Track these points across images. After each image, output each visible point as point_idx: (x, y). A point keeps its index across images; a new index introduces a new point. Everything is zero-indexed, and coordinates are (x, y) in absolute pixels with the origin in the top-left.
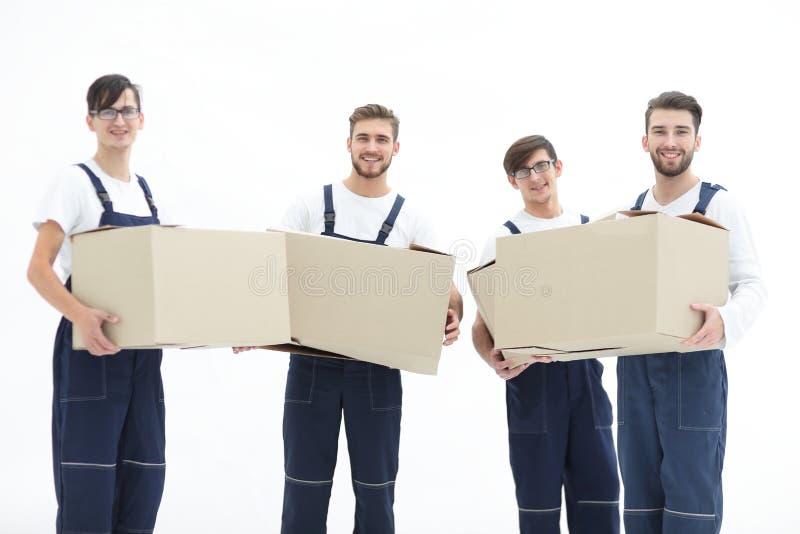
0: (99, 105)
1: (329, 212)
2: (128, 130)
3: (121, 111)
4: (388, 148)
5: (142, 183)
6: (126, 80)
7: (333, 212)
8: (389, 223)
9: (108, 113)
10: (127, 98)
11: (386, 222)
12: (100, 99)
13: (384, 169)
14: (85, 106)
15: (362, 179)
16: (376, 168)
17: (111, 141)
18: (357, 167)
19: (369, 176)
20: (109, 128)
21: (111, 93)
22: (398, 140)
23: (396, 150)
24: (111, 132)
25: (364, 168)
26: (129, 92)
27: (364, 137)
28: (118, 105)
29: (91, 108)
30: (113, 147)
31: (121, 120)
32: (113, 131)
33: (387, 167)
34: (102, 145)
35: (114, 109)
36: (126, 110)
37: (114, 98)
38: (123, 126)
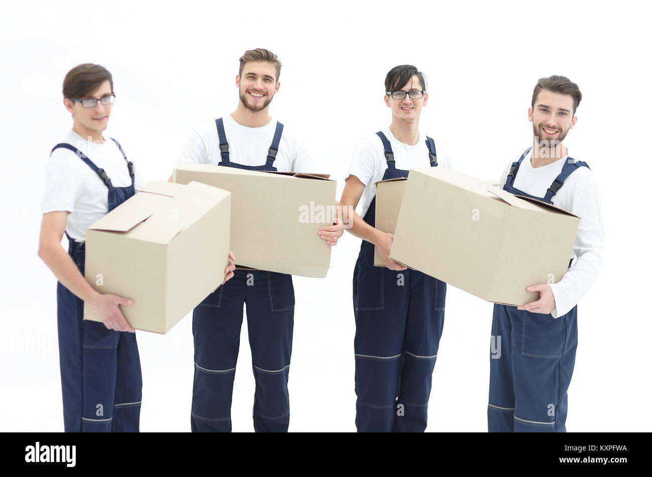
0: (393, 87)
1: (224, 143)
2: (414, 107)
3: (408, 93)
4: (270, 86)
5: (430, 143)
6: (415, 69)
7: (227, 144)
8: (274, 148)
9: (399, 94)
10: (414, 83)
11: (271, 148)
12: (394, 84)
13: (266, 104)
14: (384, 88)
15: (248, 111)
16: (260, 103)
17: (402, 115)
18: (243, 100)
19: (254, 109)
20: (399, 105)
21: (401, 80)
22: (279, 81)
23: (277, 89)
24: (402, 108)
25: (250, 101)
26: (415, 78)
27: (253, 76)
28: (407, 88)
29: (388, 90)
30: (402, 119)
31: (408, 100)
32: (403, 107)
33: (269, 102)
34: (395, 117)
35: (402, 91)
36: (412, 92)
37: (403, 83)
38: (410, 104)
